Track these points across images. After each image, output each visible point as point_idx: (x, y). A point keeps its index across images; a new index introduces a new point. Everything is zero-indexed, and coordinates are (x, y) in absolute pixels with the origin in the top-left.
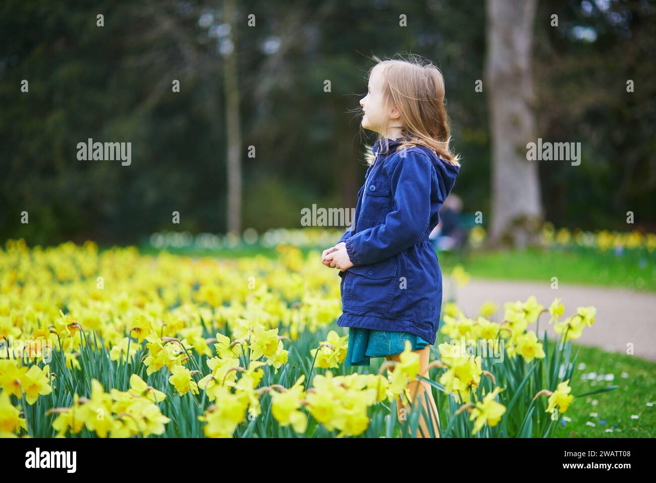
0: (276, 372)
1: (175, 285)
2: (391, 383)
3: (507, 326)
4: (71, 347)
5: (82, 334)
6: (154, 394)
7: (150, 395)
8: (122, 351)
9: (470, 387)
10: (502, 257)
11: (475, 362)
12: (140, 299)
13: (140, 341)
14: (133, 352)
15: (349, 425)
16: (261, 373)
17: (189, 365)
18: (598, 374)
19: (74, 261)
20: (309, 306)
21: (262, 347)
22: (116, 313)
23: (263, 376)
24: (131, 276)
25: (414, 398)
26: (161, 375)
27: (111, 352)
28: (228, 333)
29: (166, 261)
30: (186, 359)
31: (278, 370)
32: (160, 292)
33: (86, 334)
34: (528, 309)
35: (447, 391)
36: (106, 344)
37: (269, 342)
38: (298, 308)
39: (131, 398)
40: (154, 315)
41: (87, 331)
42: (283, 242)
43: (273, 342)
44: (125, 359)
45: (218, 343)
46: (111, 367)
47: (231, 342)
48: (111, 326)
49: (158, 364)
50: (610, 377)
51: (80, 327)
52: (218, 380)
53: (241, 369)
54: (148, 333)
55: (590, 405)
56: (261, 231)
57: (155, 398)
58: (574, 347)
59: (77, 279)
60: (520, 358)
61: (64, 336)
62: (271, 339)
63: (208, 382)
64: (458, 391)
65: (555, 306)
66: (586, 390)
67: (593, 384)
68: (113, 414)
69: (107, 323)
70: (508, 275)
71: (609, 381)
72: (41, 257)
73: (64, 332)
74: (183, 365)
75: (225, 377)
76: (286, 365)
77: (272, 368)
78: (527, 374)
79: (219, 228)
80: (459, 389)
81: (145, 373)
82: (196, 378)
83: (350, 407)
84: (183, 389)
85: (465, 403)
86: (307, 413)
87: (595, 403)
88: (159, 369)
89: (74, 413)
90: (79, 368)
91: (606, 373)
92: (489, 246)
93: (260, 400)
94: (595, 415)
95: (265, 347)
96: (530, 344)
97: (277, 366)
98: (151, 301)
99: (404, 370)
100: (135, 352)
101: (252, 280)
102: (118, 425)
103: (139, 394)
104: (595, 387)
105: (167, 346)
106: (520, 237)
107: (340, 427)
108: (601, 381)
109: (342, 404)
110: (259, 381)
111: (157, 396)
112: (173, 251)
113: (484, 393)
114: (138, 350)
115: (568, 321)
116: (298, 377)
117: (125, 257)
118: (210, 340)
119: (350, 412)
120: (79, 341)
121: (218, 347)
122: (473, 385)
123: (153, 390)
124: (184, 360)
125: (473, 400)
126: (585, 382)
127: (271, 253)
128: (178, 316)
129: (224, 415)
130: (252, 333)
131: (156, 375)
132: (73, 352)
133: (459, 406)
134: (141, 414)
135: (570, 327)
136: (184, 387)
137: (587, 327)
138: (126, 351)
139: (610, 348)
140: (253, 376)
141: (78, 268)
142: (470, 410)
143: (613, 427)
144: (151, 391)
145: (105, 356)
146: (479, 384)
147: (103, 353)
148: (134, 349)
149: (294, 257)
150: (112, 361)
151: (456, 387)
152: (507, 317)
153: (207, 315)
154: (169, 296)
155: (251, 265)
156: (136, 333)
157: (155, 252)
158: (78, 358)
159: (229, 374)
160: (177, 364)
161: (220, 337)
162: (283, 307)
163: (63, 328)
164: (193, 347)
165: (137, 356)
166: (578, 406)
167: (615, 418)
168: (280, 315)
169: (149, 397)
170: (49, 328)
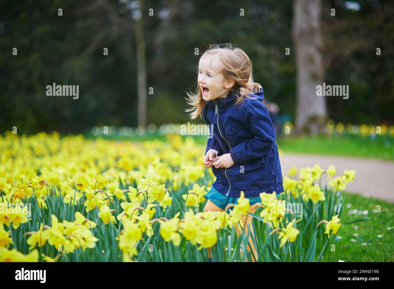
0: (164, 210)
1: (105, 158)
2: (231, 216)
3: (301, 182)
4: (41, 195)
5: (48, 187)
6: (89, 223)
7: (87, 224)
8: (71, 198)
9: (279, 218)
10: (303, 140)
11: (282, 204)
12: (83, 166)
13: (82, 191)
14: (78, 198)
15: (205, 241)
16: (154, 211)
17: (111, 206)
18: (359, 210)
19: (45, 144)
20: (184, 170)
21: (155, 195)
22: (69, 175)
23: (156, 213)
24: (79, 153)
25: (245, 225)
26: (95, 212)
27: (65, 198)
28: (135, 186)
29: (100, 144)
30: (110, 203)
31: (166, 209)
32: (96, 162)
33: (51, 188)
34: (314, 172)
35: (264, 221)
36: (62, 193)
37: (159, 192)
38: (177, 171)
39: (75, 226)
40: (91, 176)
41: (51, 186)
42: (171, 132)
43: (162, 192)
44: (73, 202)
45: (129, 192)
46: (65, 207)
47: (137, 192)
48: (66, 183)
49: (92, 206)
50: (366, 212)
51: (46, 183)
52: (128, 215)
53: (142, 208)
54: (86, 187)
55: (353, 229)
56: (158, 125)
58: (343, 193)
59: (47, 154)
60: (310, 201)
61: (36, 189)
62: (160, 190)
63: (122, 216)
65: (330, 169)
66: (351, 220)
67: (356, 217)
68: (65, 235)
69: (64, 181)
70: (306, 151)
71: (365, 215)
72: (26, 141)
73: (36, 186)
74: (108, 206)
75: (132, 213)
76: (169, 206)
77: (162, 208)
78: (314, 210)
79: (133, 124)
80: (272, 220)
81: (85, 211)
82: (115, 214)
83: (206, 231)
84: (106, 220)
85: (276, 228)
86: (181, 234)
87: (356, 228)
88: (93, 209)
89: (41, 235)
90: (46, 208)
91: (363, 209)
92: (295, 134)
93: (153, 226)
94: (356, 235)
95: (157, 196)
96: (316, 192)
97: (165, 207)
98: (90, 167)
99: (240, 209)
101: (152, 154)
102: (68, 242)
103: (81, 224)
104: (356, 218)
105: (98, 194)
106: (314, 128)
107: (200, 242)
108: (360, 215)
109: (201, 229)
110: (153, 215)
111: (91, 225)
112: (105, 137)
113: (287, 222)
114: (81, 197)
115: (338, 179)
116: (176, 213)
117: (76, 141)
118: (125, 191)
119: (206, 234)
120: (46, 192)
121: (130, 195)
122: (280, 218)
124: (108, 203)
125: (280, 227)
126: (350, 215)
127: (163, 138)
128: (107, 176)
129: (129, 236)
130: (149, 187)
131: (91, 212)
132: (43, 198)
133: (272, 230)
134: (81, 236)
135: (339, 183)
137: (350, 182)
138: (73, 197)
140: (149, 213)
141: (48, 148)
142: (278, 233)
143: (367, 242)
144: (88, 222)
146: (284, 217)
147: (60, 200)
148: (78, 196)
149: (177, 141)
150: (65, 204)
151: (270, 219)
152: (301, 177)
153: (123, 176)
154: (102, 165)
155: (151, 146)
156: (79, 187)
157: (94, 138)
158: (45, 202)
159: (135, 211)
160: (104, 205)
161: (131, 188)
162: (169, 171)
163: (36, 184)
164: (114, 195)
165: (80, 201)
166: (346, 230)
167: (368, 237)
168: (168, 176)
169: (86, 226)
170: (28, 184)
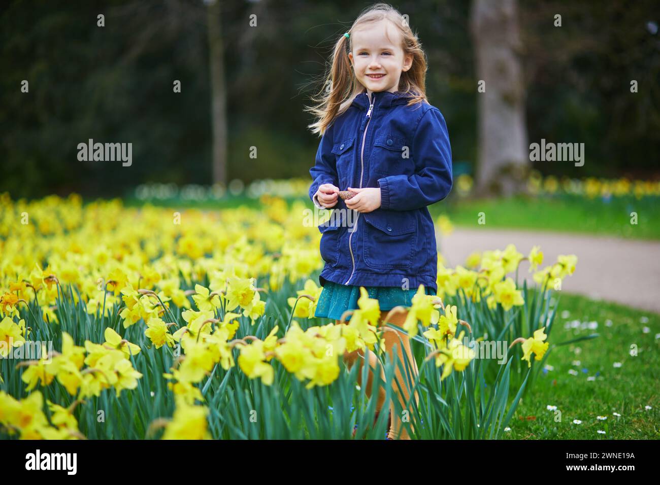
0: (253, 323)
1: (158, 237)
3: (484, 275)
5: (59, 287)
6: (129, 347)
7: (125, 349)
8: (99, 304)
9: (446, 336)
11: (451, 312)
12: (119, 252)
13: (116, 293)
14: (109, 305)
15: (319, 374)
16: (236, 325)
17: (166, 317)
18: (582, 322)
19: (58, 214)
20: (288, 257)
21: (238, 297)
22: (94, 266)
23: (239, 328)
24: (114, 229)
26: (139, 327)
27: (88, 306)
28: (207, 284)
29: (150, 214)
30: (163, 312)
31: (255, 321)
32: (142, 245)
33: (64, 288)
34: (507, 257)
36: (84, 297)
37: (244, 292)
38: (277, 259)
39: (104, 351)
40: (132, 268)
41: (64, 285)
42: (269, 193)
43: (249, 292)
44: (101, 311)
45: (196, 294)
46: (89, 320)
47: (210, 293)
48: (90, 279)
49: (134, 317)
50: (593, 325)
51: (57, 281)
52: (192, 332)
53: (217, 321)
54: (124, 287)
55: (573, 353)
56: (247, 182)
57: (130, 351)
58: (556, 294)
59: (59, 231)
60: (500, 306)
61: (40, 289)
62: (246, 289)
63: (183, 334)
64: (434, 340)
65: (534, 253)
66: (569, 338)
67: (577, 333)
69: (86, 276)
71: (592, 330)
73: (40, 286)
74: (160, 318)
75: (200, 329)
76: (263, 316)
77: (249, 319)
78: (507, 323)
79: (205, 180)
80: (435, 338)
81: (122, 326)
82: (172, 331)
83: (320, 356)
84: (159, 342)
87: (578, 351)
88: (136, 322)
89: (44, 366)
90: (57, 322)
91: (590, 320)
92: (477, 195)
94: (577, 363)
95: (241, 297)
96: (509, 292)
97: (255, 317)
98: (131, 253)
100: (112, 305)
101: (236, 229)
103: (114, 347)
104: (578, 335)
105: (143, 298)
106: (507, 185)
107: (310, 376)
108: (584, 330)
109: (313, 353)
110: (234, 333)
111: (132, 349)
112: (157, 203)
114: (115, 303)
115: (548, 270)
116: (273, 328)
117: (110, 210)
118: (188, 292)
119: (319, 361)
120: (56, 294)
121: (197, 299)
122: (449, 335)
123: (128, 344)
124: (160, 313)
126: (568, 330)
127: (254, 204)
128: (159, 267)
129: (195, 364)
130: (229, 285)
131: (133, 328)
132: (51, 306)
134: (113, 368)
135: (550, 276)
136: (161, 339)
137: (568, 276)
138: (102, 303)
139: (595, 295)
140: (228, 329)
141: (62, 222)
143: (595, 375)
144: (126, 344)
145: (82, 309)
146: (454, 334)
147: (80, 308)
148: (110, 303)
149: (278, 209)
150: (89, 315)
151: (432, 337)
152: (483, 267)
153: (186, 267)
154: (152, 248)
155: (235, 216)
156: (112, 286)
157: (139, 204)
158: (56, 312)
159: (205, 326)
160: (154, 317)
161: (199, 288)
163: (40, 281)
164: (170, 299)
165: (113, 309)
166: (561, 354)
167: (598, 366)
169: (124, 351)
